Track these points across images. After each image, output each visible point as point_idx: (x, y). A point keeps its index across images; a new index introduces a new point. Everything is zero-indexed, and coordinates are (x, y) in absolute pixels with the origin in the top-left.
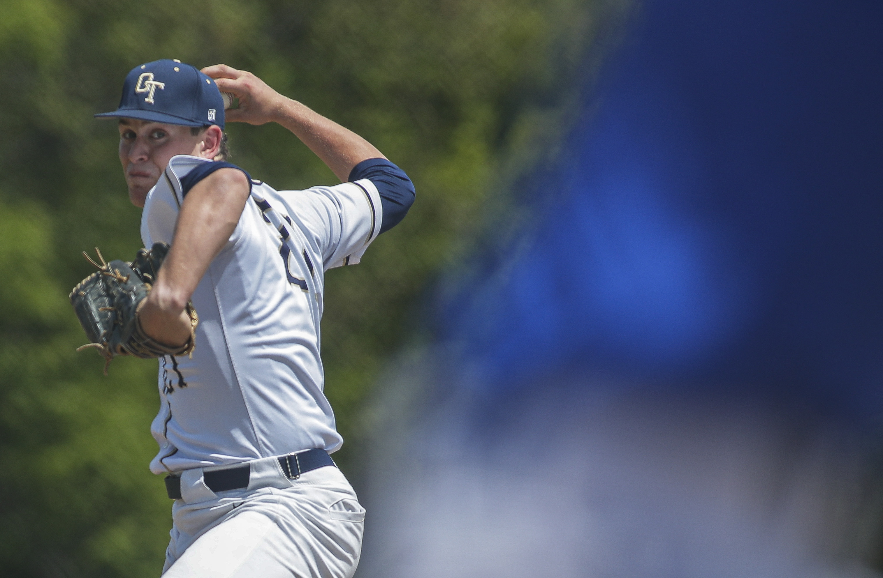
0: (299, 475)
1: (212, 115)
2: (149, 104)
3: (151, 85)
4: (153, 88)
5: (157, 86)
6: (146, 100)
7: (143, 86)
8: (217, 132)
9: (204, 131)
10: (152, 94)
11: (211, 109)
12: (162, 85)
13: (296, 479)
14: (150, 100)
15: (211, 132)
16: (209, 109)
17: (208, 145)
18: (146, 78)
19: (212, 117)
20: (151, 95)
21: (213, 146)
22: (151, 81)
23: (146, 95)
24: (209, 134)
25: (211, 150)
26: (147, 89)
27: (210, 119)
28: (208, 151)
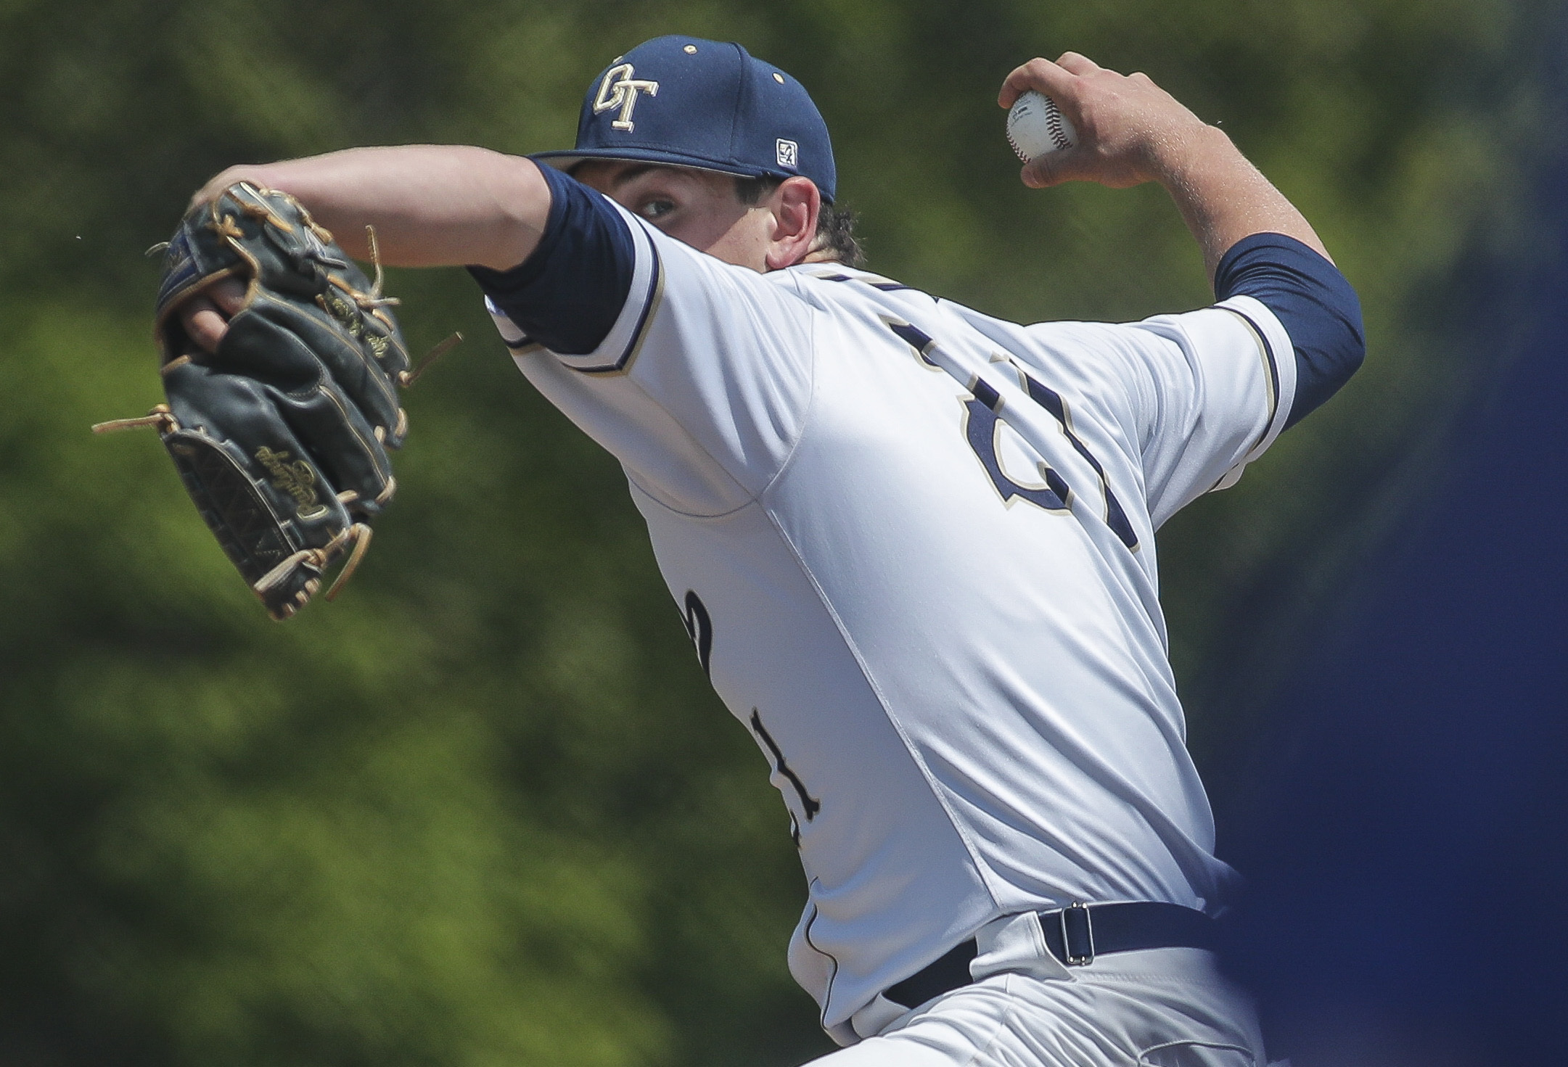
0: (1089, 955)
1: (787, 153)
2: (623, 131)
3: (627, 88)
4: (633, 94)
5: (641, 91)
6: (615, 124)
7: (610, 96)
8: (806, 193)
9: (773, 191)
10: (628, 108)
11: (783, 141)
12: (652, 87)
13: (1080, 964)
14: (625, 123)
15: (791, 193)
16: (778, 140)
17: (788, 227)
18: (618, 77)
19: (789, 159)
20: (628, 112)
21: (800, 228)
22: (627, 81)
23: (617, 114)
24: (786, 198)
25: (795, 238)
26: (619, 98)
27: (782, 161)
28: (789, 239)
